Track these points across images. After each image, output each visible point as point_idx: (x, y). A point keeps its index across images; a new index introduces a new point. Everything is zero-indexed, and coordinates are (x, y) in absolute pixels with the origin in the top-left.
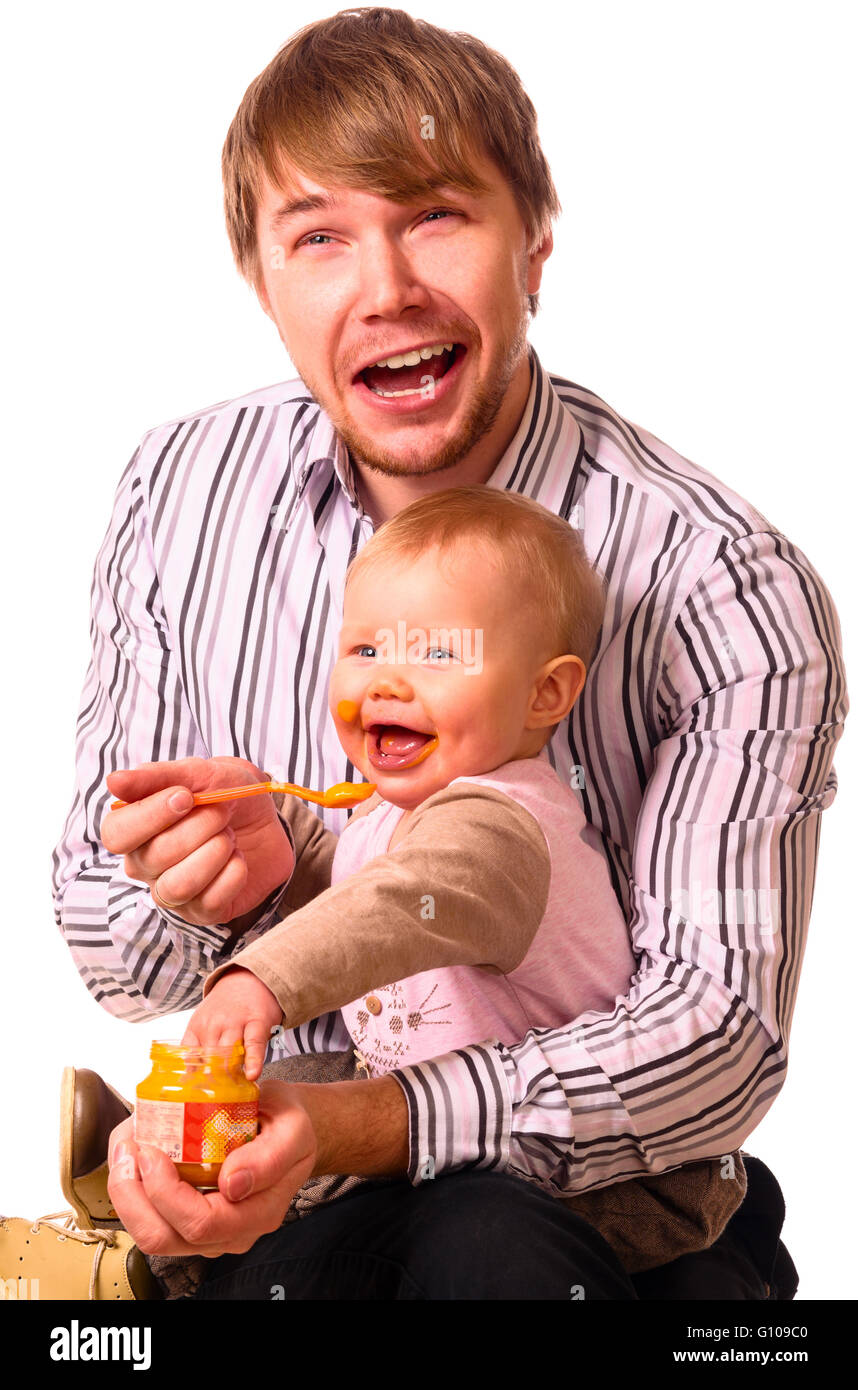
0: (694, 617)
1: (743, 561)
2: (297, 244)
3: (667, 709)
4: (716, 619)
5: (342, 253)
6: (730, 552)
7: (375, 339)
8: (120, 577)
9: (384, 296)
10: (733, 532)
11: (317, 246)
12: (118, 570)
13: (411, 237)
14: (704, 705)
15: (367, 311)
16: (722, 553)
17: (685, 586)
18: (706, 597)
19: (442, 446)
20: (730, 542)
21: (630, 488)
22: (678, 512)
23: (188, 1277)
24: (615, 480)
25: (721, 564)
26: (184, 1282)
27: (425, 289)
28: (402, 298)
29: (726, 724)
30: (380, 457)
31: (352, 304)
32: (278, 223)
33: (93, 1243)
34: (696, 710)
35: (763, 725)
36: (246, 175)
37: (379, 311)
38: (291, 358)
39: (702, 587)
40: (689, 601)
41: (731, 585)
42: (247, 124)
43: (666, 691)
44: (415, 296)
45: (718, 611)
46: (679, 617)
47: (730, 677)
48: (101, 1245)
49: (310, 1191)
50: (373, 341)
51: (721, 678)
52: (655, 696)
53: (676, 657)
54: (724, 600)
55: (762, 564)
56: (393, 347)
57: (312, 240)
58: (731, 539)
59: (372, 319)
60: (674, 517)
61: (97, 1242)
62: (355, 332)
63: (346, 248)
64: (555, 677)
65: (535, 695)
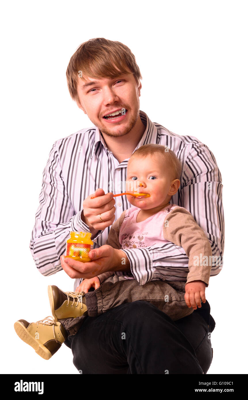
0: (190, 161)
1: (198, 148)
2: (88, 92)
3: (185, 180)
4: (194, 161)
5: (99, 92)
6: (195, 146)
7: (108, 109)
8: (53, 170)
9: (110, 99)
10: (194, 143)
11: (93, 92)
12: (52, 169)
13: (114, 87)
14: (194, 179)
15: (106, 104)
16: (193, 147)
17: (186, 154)
18: (191, 156)
19: (125, 129)
20: (194, 145)
21: (171, 137)
22: (182, 141)
23: (74, 330)
24: (167, 136)
25: (193, 149)
26: (73, 331)
27: (119, 97)
28: (114, 99)
29: (200, 181)
30: (112, 134)
31: (102, 103)
32: (83, 88)
33: (51, 325)
34: (192, 180)
35: (208, 181)
36: (74, 78)
37: (109, 103)
38: (88, 117)
39: (190, 154)
40: (188, 157)
41: (196, 153)
42: (73, 68)
43: (185, 176)
44: (117, 99)
45: (195, 159)
46: (186, 161)
47: (199, 172)
48: (53, 326)
49: (106, 306)
50: (108, 110)
51: (197, 172)
52: (182, 178)
53: (187, 169)
54: (195, 156)
55: (202, 148)
56: (112, 111)
57: (92, 90)
58: (194, 144)
59: (108, 105)
60: (181, 142)
61: (52, 325)
62: (104, 108)
63: (99, 91)
64: (174, 184)
65: (171, 188)
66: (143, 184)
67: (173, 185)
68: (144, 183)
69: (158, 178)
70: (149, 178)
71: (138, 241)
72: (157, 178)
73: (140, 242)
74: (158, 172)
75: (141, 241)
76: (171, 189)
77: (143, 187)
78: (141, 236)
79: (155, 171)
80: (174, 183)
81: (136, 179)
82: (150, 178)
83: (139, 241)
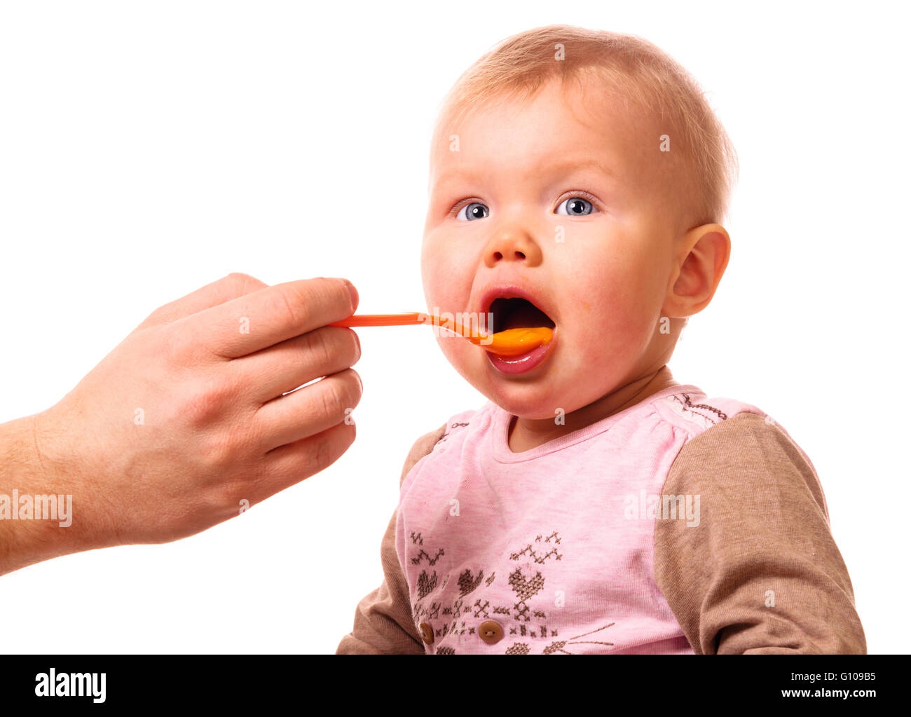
64: (698, 254)
65: (678, 273)
66: (522, 246)
67: (692, 257)
68: (530, 240)
69: (606, 208)
70: (555, 211)
71: (510, 598)
72: (599, 210)
73: (522, 607)
74: (608, 172)
75: (528, 602)
76: (679, 279)
77: (525, 262)
78: (529, 575)
79: (589, 164)
80: (696, 247)
81: (479, 215)
82: (563, 208)
83: (517, 600)
